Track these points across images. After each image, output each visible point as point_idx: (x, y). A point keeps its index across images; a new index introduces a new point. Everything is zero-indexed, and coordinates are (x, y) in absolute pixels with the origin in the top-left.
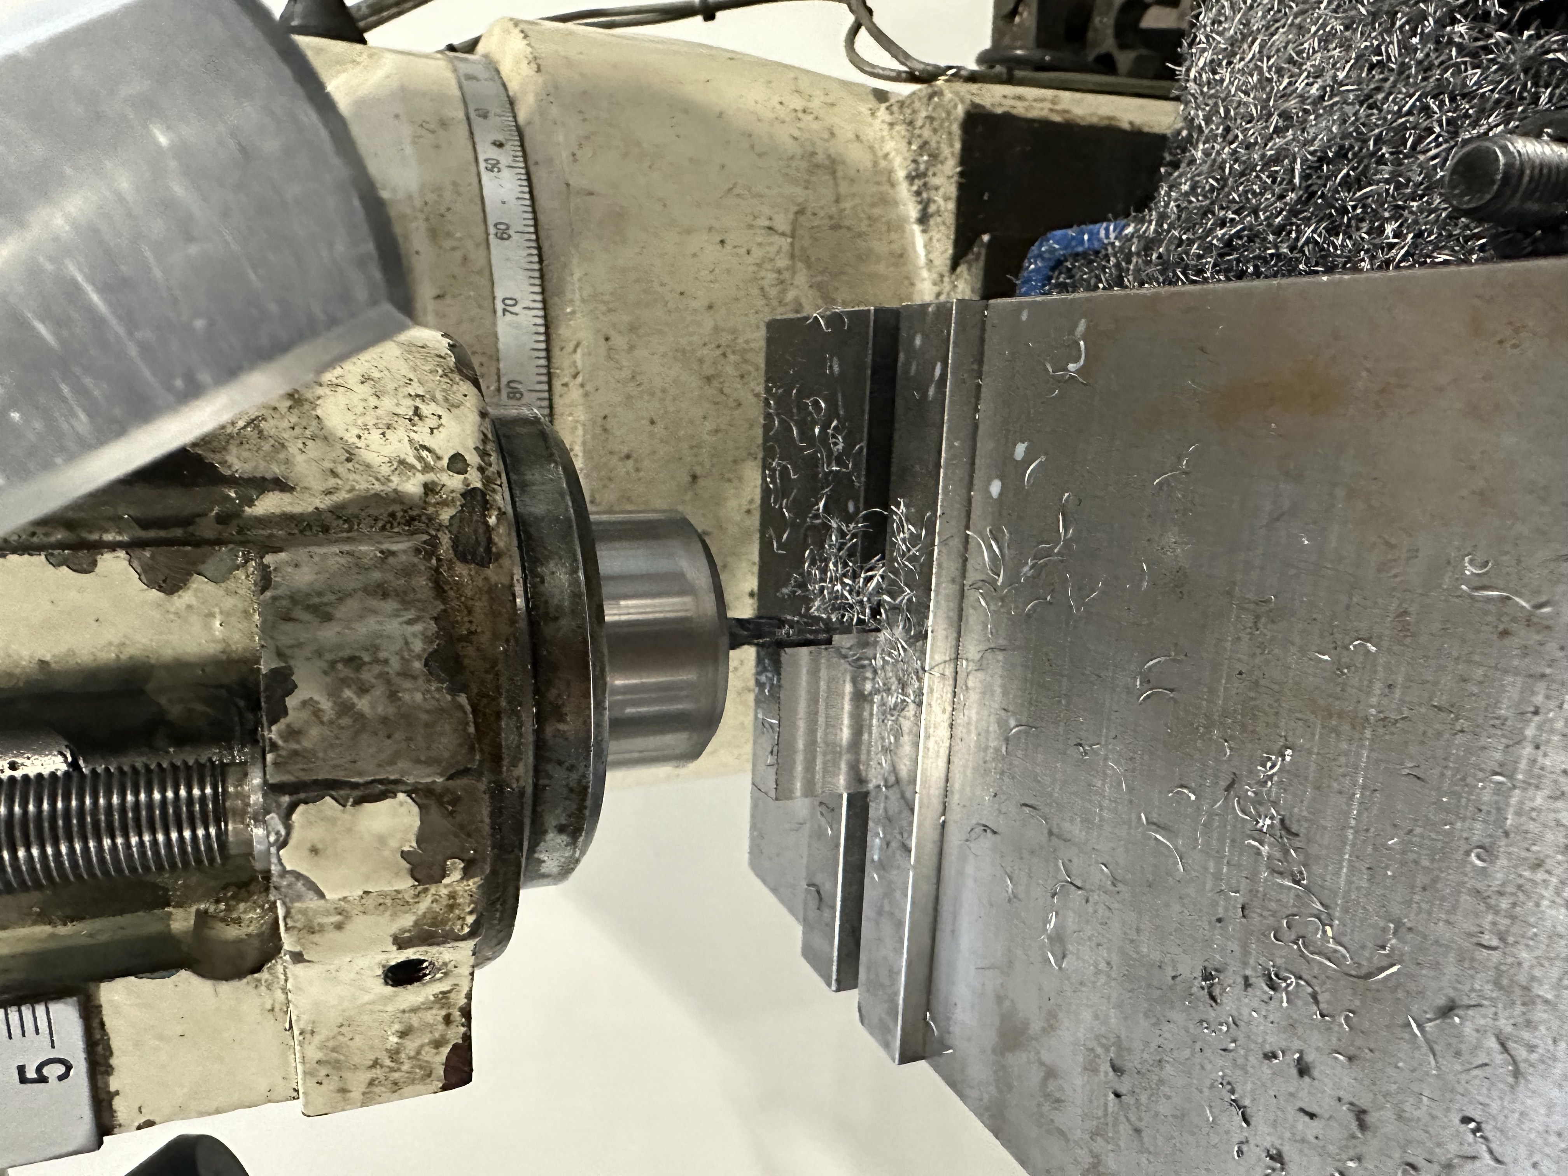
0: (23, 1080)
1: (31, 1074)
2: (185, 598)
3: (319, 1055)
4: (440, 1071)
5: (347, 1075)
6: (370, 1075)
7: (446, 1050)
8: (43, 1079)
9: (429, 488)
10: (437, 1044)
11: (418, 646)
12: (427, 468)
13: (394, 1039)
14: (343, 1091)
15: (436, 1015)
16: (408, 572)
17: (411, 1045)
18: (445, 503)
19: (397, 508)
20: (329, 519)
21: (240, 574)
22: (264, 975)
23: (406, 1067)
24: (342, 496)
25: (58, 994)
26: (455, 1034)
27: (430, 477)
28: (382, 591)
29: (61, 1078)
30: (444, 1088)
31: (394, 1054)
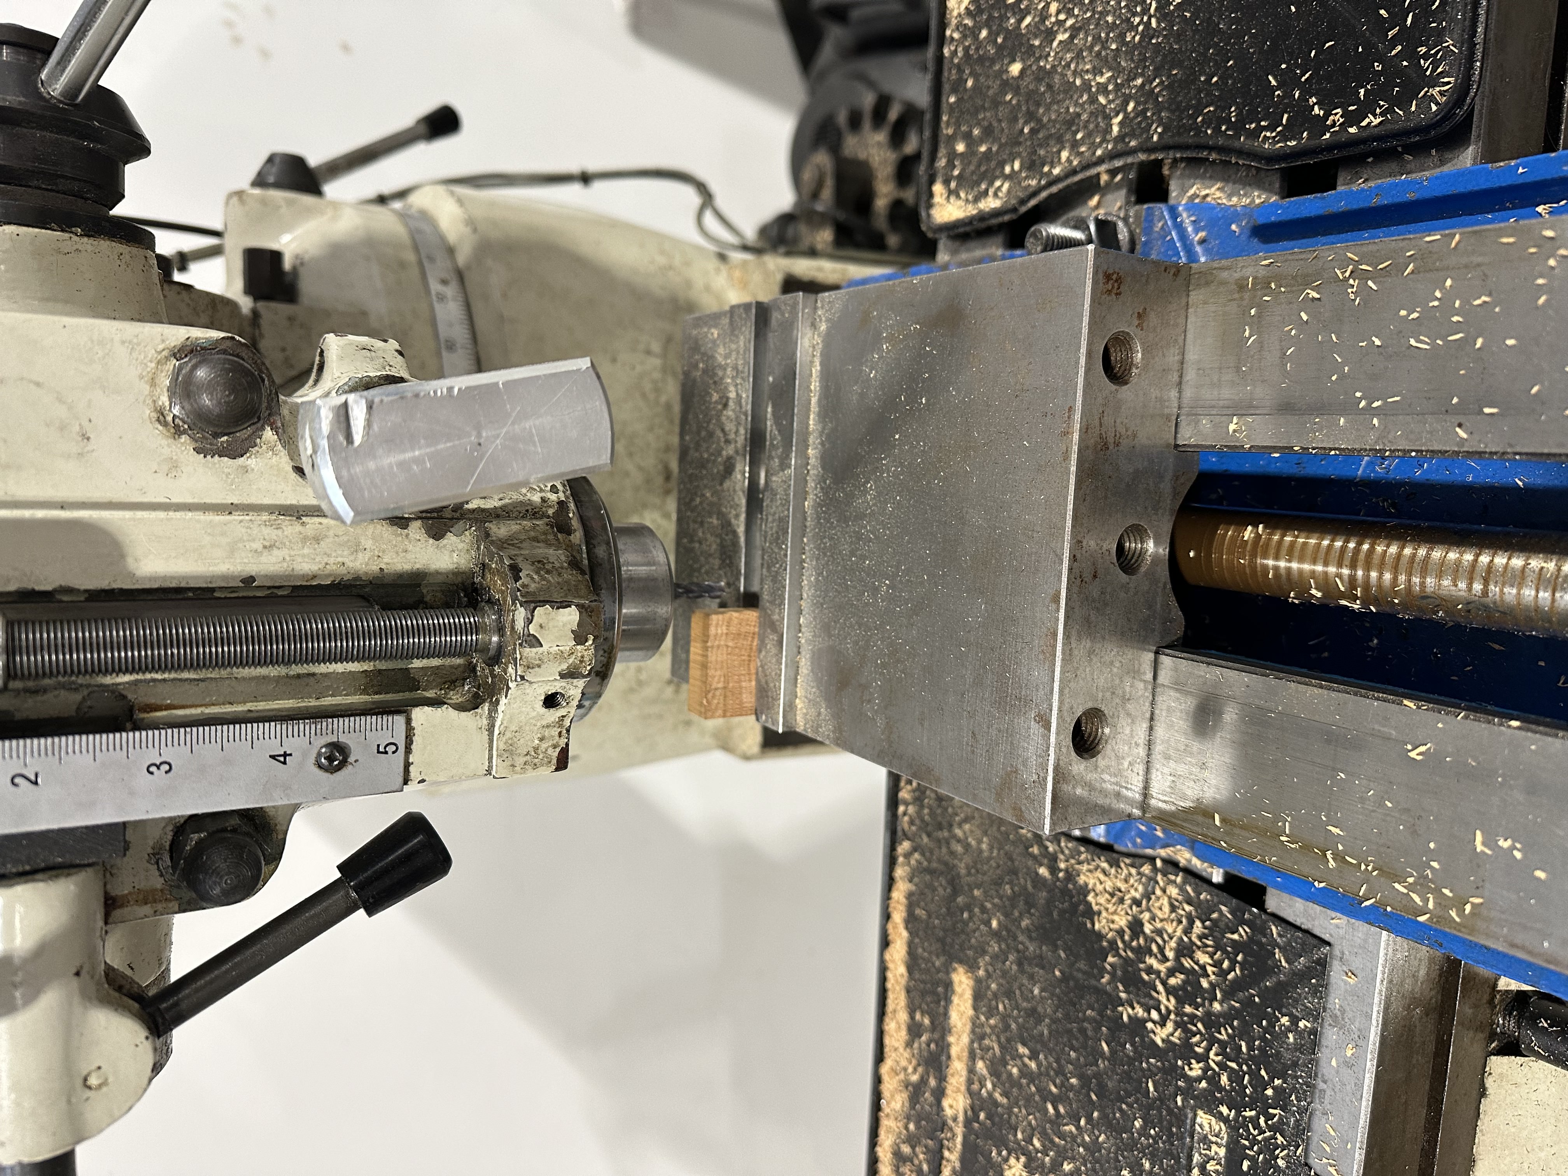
0: (379, 752)
1: (382, 749)
2: (444, 542)
3: (505, 747)
4: (555, 761)
5: (515, 757)
6: (525, 759)
7: (558, 750)
8: (386, 753)
9: (543, 500)
10: (555, 747)
11: (563, 558)
12: (541, 490)
13: (537, 742)
14: (513, 766)
15: (555, 732)
16: (545, 534)
17: (544, 745)
18: (550, 507)
19: (529, 508)
20: (500, 512)
21: (467, 533)
22: (479, 710)
23: (541, 757)
24: (507, 501)
25: (398, 712)
26: (562, 742)
27: (543, 494)
28: (536, 539)
29: (394, 752)
30: (557, 770)
31: (536, 749)
